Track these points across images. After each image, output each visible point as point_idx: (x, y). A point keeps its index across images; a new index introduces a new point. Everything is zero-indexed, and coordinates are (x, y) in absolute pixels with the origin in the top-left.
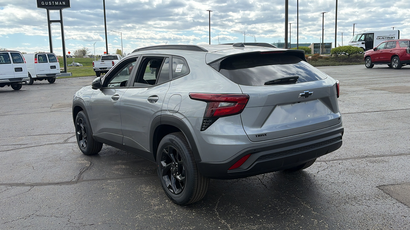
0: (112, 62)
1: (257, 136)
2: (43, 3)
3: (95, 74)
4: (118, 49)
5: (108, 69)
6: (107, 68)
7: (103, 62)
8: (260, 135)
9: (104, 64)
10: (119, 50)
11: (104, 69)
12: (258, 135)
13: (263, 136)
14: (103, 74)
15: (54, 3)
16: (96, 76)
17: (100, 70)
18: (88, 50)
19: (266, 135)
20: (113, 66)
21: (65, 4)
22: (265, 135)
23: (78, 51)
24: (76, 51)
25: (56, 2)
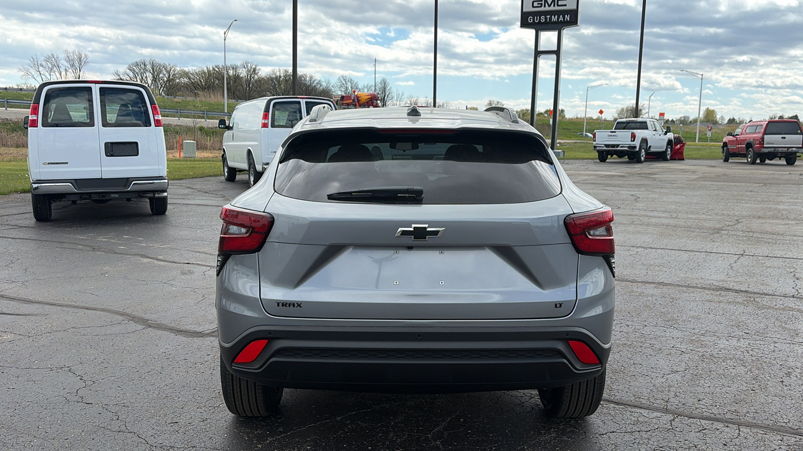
0: (632, 133)
1: (281, 304)
2: (530, 18)
3: (596, 155)
4: (708, 108)
5: (621, 147)
6: (619, 145)
7: (613, 134)
8: (287, 304)
9: (615, 137)
10: (710, 110)
11: (614, 147)
12: (283, 304)
13: (294, 306)
14: (612, 156)
15: (550, 18)
16: (598, 161)
17: (605, 148)
18: (644, 108)
19: (301, 307)
20: (631, 141)
21: (568, 19)
22: (299, 305)
23: (627, 109)
24: (623, 110)
25: (553, 16)
